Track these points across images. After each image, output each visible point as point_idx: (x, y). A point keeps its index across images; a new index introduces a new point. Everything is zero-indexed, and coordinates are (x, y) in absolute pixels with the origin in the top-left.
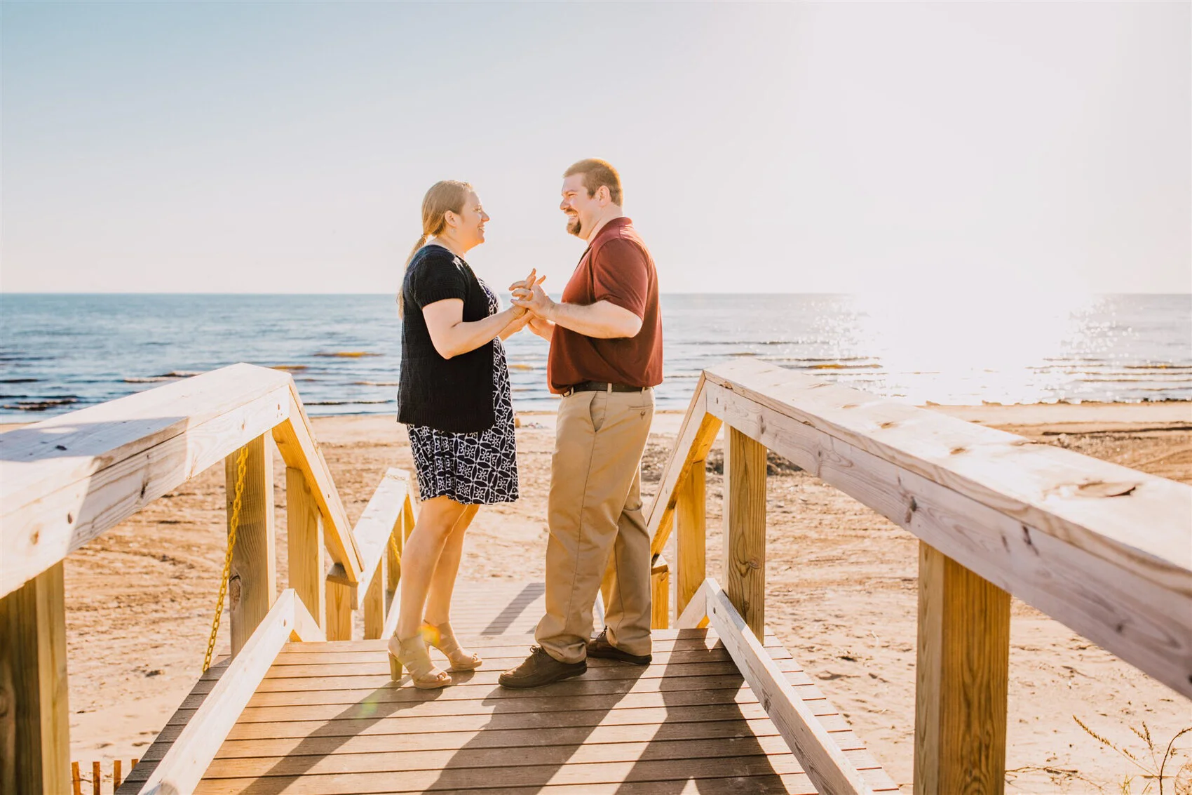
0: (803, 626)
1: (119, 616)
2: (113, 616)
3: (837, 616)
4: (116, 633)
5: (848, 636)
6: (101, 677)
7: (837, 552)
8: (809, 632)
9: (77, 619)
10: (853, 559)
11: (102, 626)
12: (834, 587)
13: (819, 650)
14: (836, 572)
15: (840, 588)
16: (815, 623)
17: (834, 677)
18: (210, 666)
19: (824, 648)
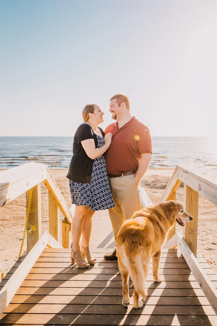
0: (200, 233)
1: (14, 223)
2: (12, 223)
3: (210, 230)
4: (13, 227)
5: (213, 236)
6: (7, 240)
7: (209, 211)
8: (202, 235)
9: (3, 223)
10: (214, 213)
11: (9, 225)
12: (209, 221)
13: (205, 241)
14: (209, 217)
15: (211, 222)
16: (204, 232)
17: (210, 249)
18: (21, 256)
19: (207, 240)
